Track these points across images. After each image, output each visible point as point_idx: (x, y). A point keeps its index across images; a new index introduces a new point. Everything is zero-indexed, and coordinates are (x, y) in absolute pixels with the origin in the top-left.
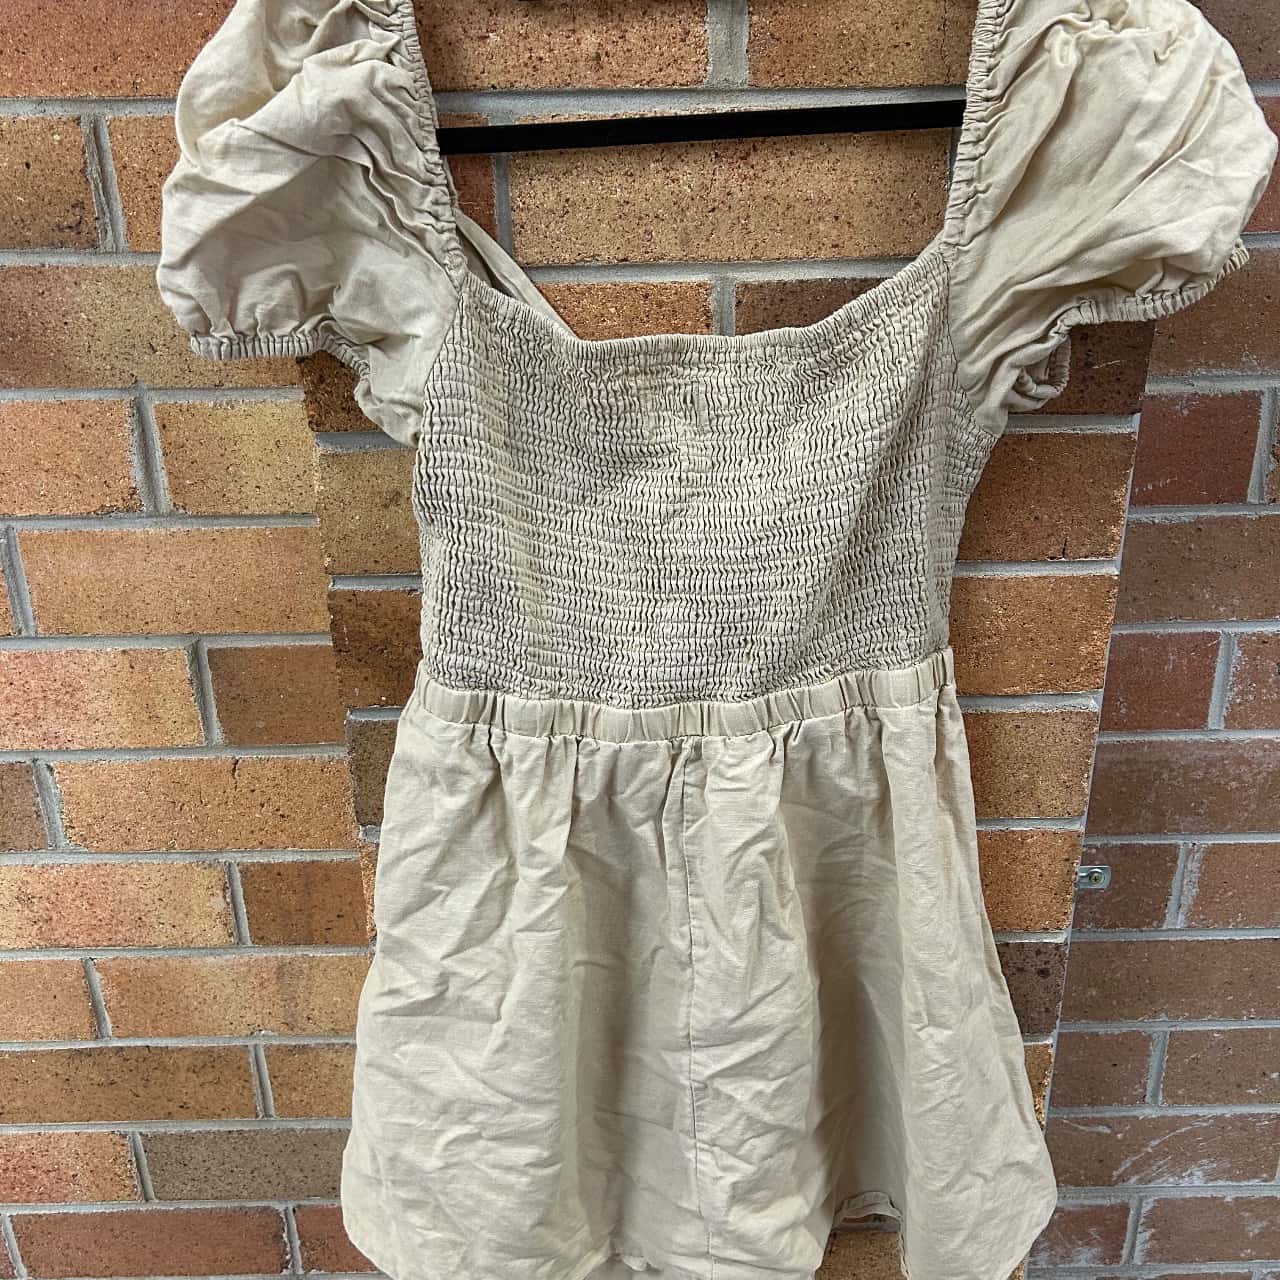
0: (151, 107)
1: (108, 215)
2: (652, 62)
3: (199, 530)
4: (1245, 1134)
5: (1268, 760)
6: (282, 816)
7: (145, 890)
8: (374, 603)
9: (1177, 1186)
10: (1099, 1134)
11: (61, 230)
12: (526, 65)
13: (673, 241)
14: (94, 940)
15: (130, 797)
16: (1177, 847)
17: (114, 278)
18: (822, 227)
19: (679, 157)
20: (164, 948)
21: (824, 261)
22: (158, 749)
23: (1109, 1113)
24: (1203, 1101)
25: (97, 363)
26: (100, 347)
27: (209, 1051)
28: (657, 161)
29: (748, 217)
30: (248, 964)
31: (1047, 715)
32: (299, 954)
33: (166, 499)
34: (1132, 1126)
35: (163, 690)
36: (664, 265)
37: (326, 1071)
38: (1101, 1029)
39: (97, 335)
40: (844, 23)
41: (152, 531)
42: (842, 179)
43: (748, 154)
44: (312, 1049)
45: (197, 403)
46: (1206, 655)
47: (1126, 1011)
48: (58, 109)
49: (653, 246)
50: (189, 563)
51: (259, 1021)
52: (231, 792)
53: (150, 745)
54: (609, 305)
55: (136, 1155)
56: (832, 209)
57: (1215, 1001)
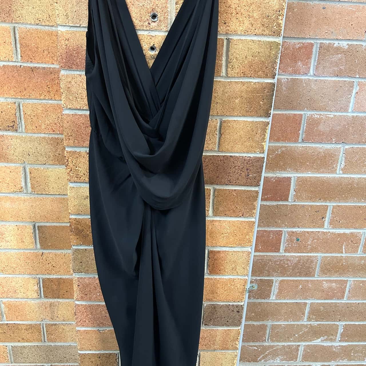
0: (33, 101)
1: (20, 124)
3: (37, 197)
4: (290, 349)
5: (294, 260)
6: (54, 267)
7: (17, 284)
8: (81, 221)
9: (273, 362)
10: (255, 349)
11: (9, 127)
14: (3, 296)
15: (15, 261)
16: (273, 280)
17: (21, 139)
20: (21, 298)
22: (23, 249)
23: (257, 344)
24: (279, 341)
25: (15, 157)
26: (16, 154)
27: (31, 324)
30: (42, 303)
31: (239, 252)
32: (56, 301)
33: (30, 190)
34: (263, 347)
35: (25, 235)
37: (61, 331)
38: (255, 323)
39: (15, 151)
41: (26, 197)
44: (57, 325)
45: (39, 168)
46: (280, 235)
47: (261, 319)
48: (10, 99)
50: (34, 205)
51: (44, 317)
52: (41, 260)
53: (21, 248)
55: (9, 351)
57: (282, 317)
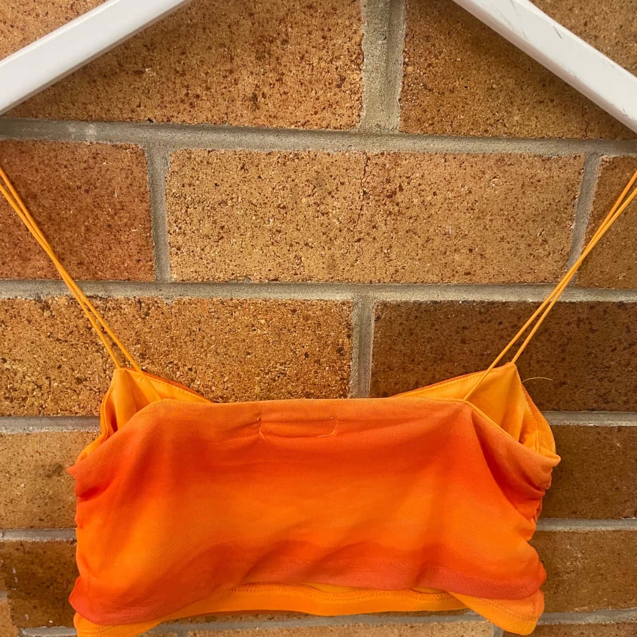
2: (308, 105)
8: (41, 551)
12: (182, 101)
13: (322, 265)
18: (457, 257)
19: (330, 193)
21: (456, 286)
28: (309, 196)
29: (391, 247)
36: (311, 285)
40: (494, 78)
42: (478, 218)
43: (394, 193)
49: (302, 269)
54: (259, 317)
56: (468, 242)
